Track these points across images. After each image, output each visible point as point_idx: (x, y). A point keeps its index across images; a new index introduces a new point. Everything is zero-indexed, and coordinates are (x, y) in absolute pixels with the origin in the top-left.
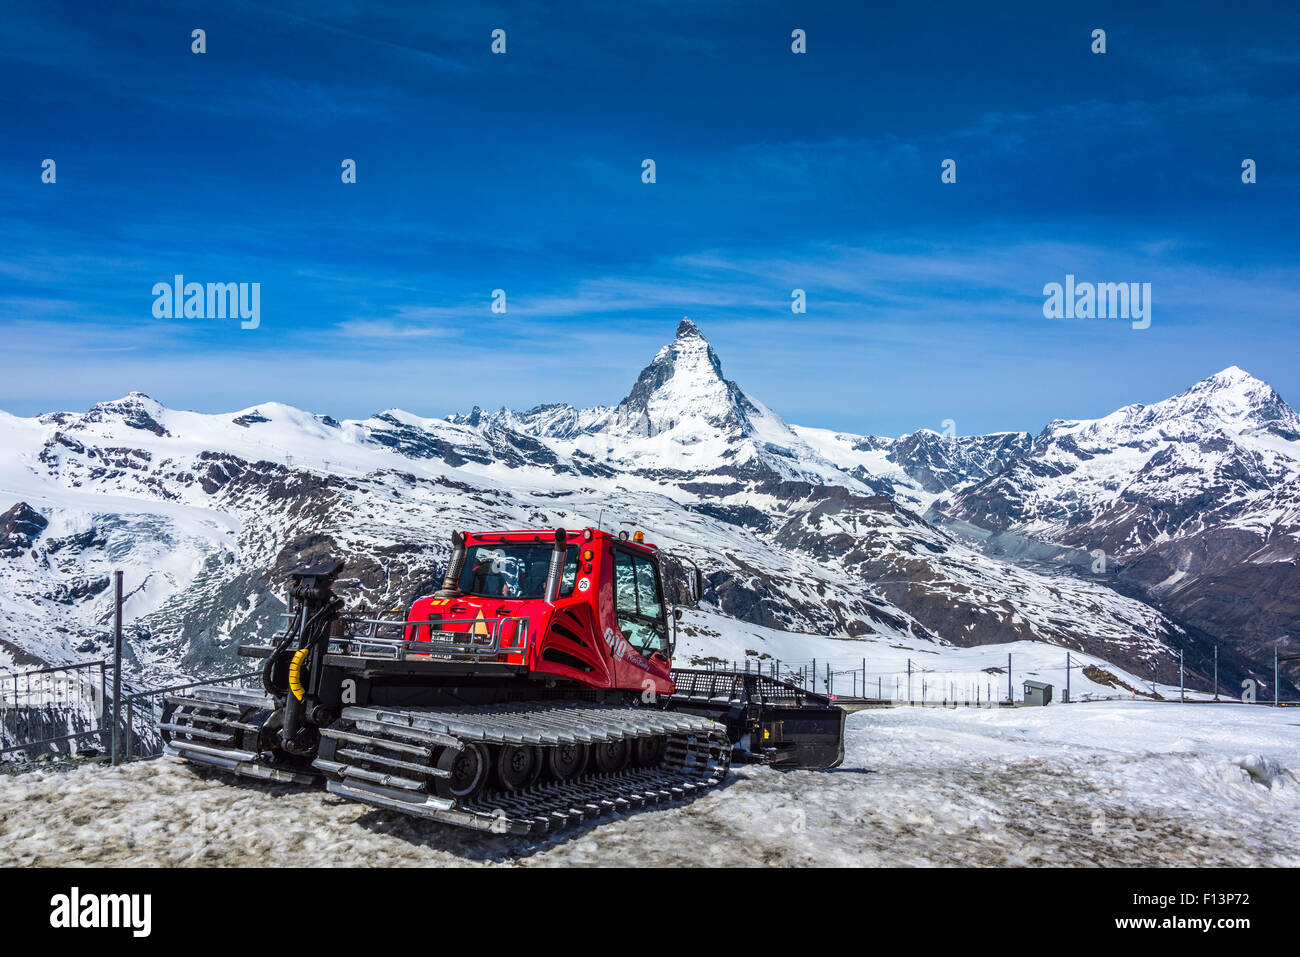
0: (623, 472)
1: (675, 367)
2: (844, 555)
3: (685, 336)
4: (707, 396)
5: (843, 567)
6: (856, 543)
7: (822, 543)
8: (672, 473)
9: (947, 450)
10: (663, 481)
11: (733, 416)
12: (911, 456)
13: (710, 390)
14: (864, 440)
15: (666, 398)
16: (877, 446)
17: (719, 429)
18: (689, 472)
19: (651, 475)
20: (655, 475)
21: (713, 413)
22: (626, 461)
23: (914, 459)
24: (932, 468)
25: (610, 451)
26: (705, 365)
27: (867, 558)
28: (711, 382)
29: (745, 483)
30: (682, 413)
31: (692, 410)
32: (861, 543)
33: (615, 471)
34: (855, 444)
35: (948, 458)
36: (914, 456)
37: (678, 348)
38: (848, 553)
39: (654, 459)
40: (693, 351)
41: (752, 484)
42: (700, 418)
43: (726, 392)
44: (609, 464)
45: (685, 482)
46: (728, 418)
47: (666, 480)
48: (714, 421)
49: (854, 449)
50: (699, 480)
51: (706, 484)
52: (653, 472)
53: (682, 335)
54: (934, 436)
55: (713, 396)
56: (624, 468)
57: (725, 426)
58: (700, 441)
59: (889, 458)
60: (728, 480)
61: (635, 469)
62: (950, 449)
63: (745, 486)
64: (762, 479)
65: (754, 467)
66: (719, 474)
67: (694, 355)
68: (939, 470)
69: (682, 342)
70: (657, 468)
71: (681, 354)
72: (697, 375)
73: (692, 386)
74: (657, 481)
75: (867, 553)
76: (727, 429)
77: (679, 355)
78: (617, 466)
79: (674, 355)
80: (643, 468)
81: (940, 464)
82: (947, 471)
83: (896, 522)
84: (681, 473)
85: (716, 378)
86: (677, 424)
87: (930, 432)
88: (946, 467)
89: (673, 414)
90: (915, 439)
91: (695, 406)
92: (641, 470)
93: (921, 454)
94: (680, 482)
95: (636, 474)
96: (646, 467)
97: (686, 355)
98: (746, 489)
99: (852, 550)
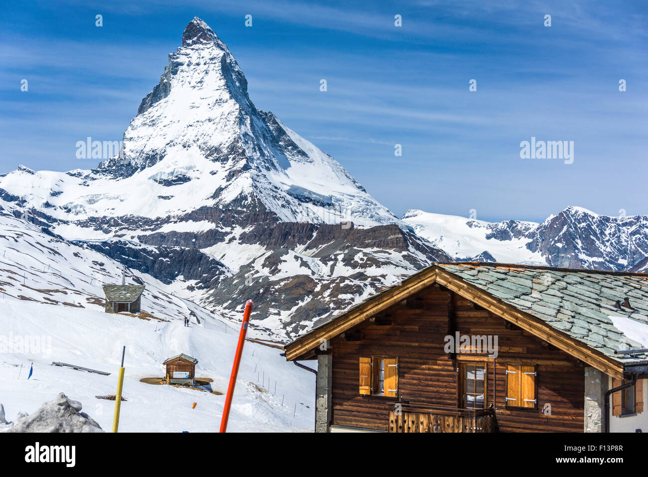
0: (66, 223)
1: (174, 82)
2: (294, 309)
3: (194, 43)
4: (210, 120)
5: (285, 325)
6: (318, 289)
7: (267, 290)
8: (135, 222)
9: (602, 233)
10: (119, 233)
11: (239, 144)
12: (556, 242)
13: (216, 113)
14: (502, 226)
15: (153, 123)
16: (518, 234)
17: (218, 164)
18: (158, 219)
19: (106, 226)
20: (110, 226)
21: (214, 142)
22: (76, 207)
23: (560, 245)
24: (582, 256)
25: (55, 194)
26: (215, 80)
27: (326, 310)
28: (219, 102)
29: (228, 229)
30: (171, 144)
31: (185, 139)
32: (325, 287)
33: (55, 220)
34: (490, 232)
35: (603, 243)
36: (559, 241)
37: (182, 59)
38: (301, 304)
39: (114, 203)
40: (202, 62)
41: (238, 231)
42: (194, 149)
43: (237, 113)
44: (48, 212)
45: (148, 233)
46: (233, 149)
47: (124, 232)
48: (214, 153)
49: (488, 237)
50: (166, 229)
51: (174, 233)
52: (108, 222)
53: (190, 42)
54: (586, 215)
55: (217, 121)
56: (71, 217)
57: (226, 159)
58: (189, 179)
59: (530, 246)
60: (205, 226)
61: (83, 217)
62: (607, 232)
63: (227, 234)
64: (252, 224)
65: (244, 206)
66: (196, 220)
67: (202, 67)
68: (591, 259)
69: (189, 51)
70: (115, 216)
71: (185, 66)
72: (202, 94)
73: (193, 107)
74: (112, 234)
75: (330, 302)
76: (230, 162)
77: (180, 68)
78: (60, 214)
79: (175, 68)
80: (96, 215)
81: (591, 250)
82: (601, 260)
83: (406, 263)
84: (147, 222)
85: (226, 96)
86: (161, 158)
87: (581, 210)
88: (601, 255)
89: (157, 144)
90: (562, 219)
91: (191, 134)
92: (93, 219)
93: (569, 239)
94: (142, 233)
95: (84, 224)
96: (100, 215)
97: (192, 67)
98: (227, 238)
99: (308, 299)
